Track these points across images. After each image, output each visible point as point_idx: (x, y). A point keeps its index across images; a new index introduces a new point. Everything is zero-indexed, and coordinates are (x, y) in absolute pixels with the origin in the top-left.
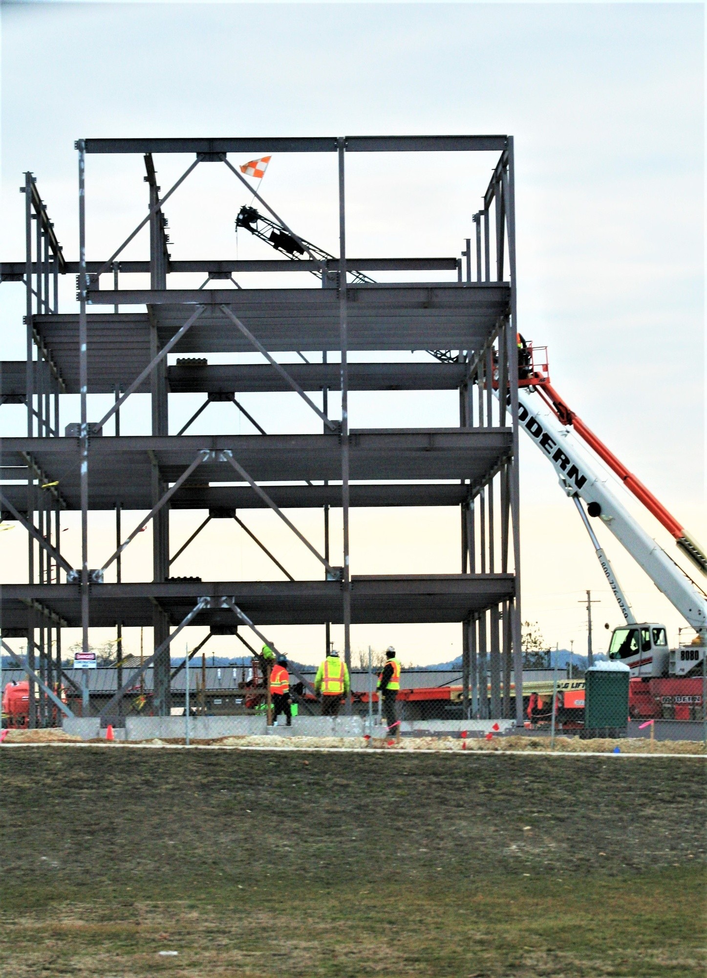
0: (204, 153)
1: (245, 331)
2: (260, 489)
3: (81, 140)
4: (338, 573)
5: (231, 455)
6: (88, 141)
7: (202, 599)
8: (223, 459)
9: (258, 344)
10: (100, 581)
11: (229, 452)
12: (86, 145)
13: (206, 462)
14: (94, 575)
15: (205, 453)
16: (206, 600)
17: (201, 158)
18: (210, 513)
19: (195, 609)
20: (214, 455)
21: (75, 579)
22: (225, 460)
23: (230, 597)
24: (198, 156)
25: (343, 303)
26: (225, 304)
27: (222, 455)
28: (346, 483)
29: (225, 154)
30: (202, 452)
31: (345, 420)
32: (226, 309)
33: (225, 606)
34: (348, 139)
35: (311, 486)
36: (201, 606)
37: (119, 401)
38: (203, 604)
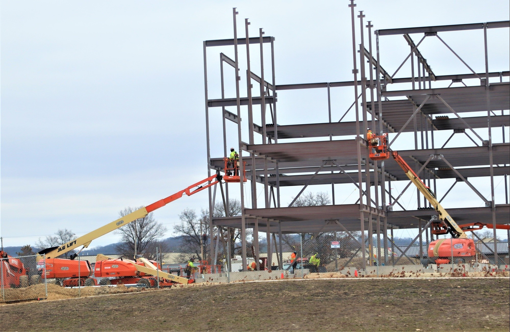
0: (428, 33)
1: (447, 105)
3: (377, 30)
4: (490, 204)
5: (443, 156)
6: (379, 30)
7: (433, 216)
8: (440, 158)
9: (452, 110)
10: (391, 210)
12: (379, 32)
13: (433, 160)
14: (388, 208)
15: (432, 156)
16: (435, 217)
18: (456, 180)
19: (430, 221)
20: (436, 156)
22: (441, 159)
24: (425, 34)
25: (488, 91)
26: (438, 94)
27: (439, 157)
28: (491, 166)
29: (436, 32)
30: (431, 156)
31: (490, 140)
32: (438, 96)
34: (488, 23)
35: (499, 167)
36: (433, 219)
37: (396, 136)
38: (434, 218)
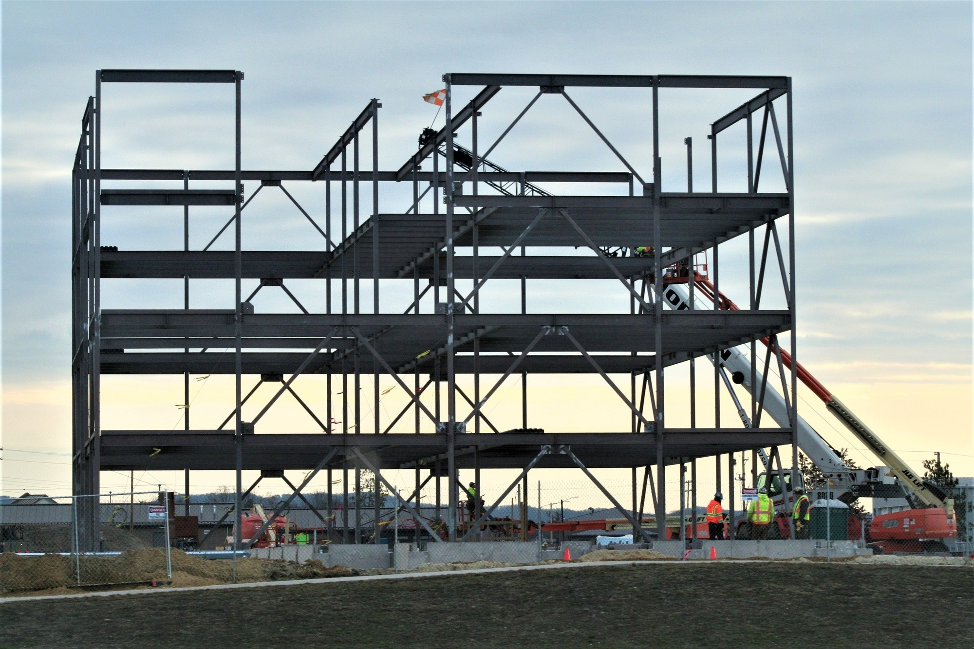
0: (546, 86)
1: (579, 229)
2: (591, 357)
3: (447, 74)
4: (653, 426)
5: (568, 330)
6: (453, 75)
7: (545, 447)
8: (561, 333)
9: (589, 240)
10: (463, 432)
11: (566, 327)
12: (452, 78)
13: (547, 335)
14: (458, 427)
15: (547, 328)
16: (548, 447)
17: (543, 89)
19: (539, 455)
20: (554, 329)
21: (443, 429)
22: (563, 334)
23: (567, 445)
24: (541, 89)
25: (657, 208)
26: (563, 208)
27: (560, 330)
29: (563, 87)
30: (544, 327)
31: (658, 302)
32: (564, 212)
33: (563, 452)
34: (660, 77)
36: (544, 452)
37: (477, 286)
38: (546, 451)
